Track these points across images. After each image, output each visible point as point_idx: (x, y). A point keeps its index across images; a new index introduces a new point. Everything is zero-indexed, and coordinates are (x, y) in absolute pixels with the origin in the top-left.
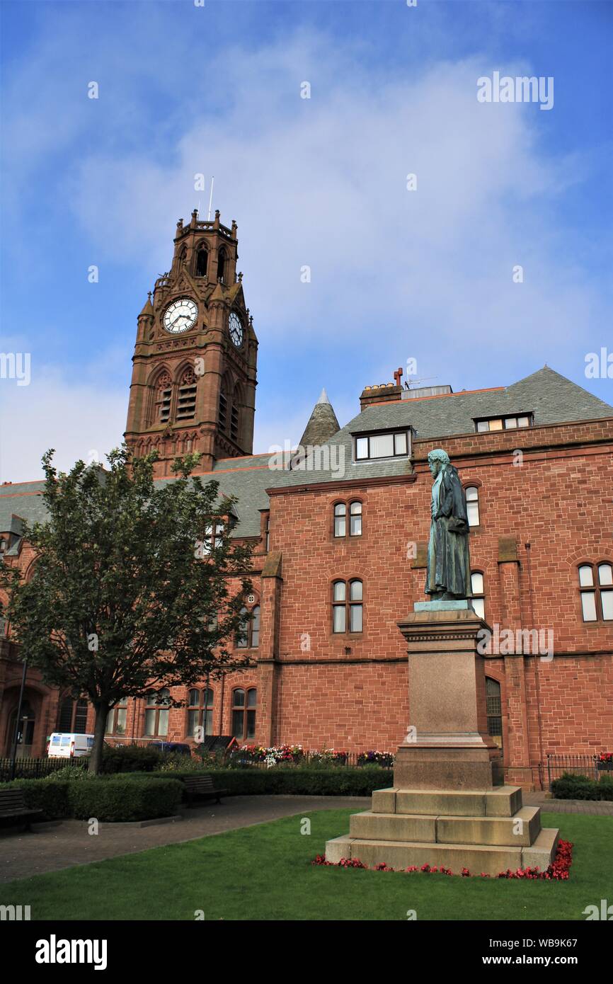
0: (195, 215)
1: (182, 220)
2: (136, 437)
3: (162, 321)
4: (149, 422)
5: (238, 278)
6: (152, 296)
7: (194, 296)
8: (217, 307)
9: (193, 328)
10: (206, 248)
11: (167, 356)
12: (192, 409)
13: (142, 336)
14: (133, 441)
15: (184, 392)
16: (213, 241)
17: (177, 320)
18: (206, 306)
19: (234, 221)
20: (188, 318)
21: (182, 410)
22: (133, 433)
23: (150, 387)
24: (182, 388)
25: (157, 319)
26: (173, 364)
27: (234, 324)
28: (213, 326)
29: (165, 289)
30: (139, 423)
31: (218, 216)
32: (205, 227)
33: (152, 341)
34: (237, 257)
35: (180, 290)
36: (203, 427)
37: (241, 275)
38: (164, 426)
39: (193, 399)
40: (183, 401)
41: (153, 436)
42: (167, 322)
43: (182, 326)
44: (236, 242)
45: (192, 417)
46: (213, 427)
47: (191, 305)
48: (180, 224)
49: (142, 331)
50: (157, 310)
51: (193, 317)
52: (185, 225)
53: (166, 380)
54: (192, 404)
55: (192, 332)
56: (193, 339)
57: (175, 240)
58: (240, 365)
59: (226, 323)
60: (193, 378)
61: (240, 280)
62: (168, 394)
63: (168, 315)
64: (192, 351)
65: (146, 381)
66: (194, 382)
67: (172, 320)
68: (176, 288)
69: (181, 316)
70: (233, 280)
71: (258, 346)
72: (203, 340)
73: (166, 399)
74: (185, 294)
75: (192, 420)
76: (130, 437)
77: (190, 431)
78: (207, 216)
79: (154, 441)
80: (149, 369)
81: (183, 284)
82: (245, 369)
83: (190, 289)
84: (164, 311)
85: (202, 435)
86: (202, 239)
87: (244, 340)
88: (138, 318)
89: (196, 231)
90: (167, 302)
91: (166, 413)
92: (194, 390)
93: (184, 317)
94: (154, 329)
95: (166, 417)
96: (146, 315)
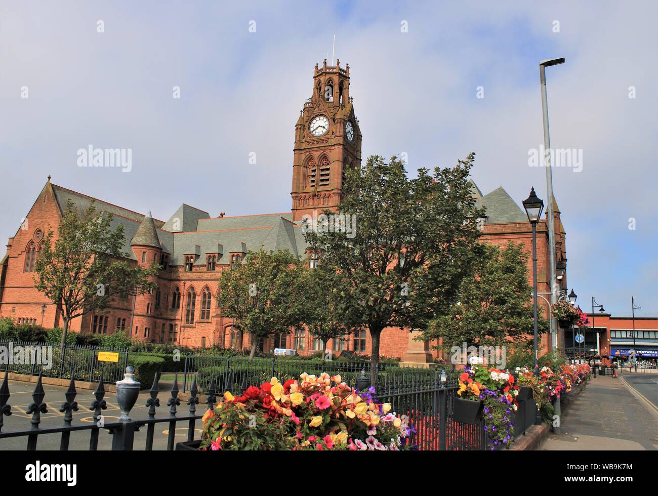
0: (325, 63)
1: (317, 64)
2: (297, 195)
3: (309, 128)
4: (304, 187)
5: (350, 100)
6: (302, 113)
7: (327, 115)
8: (340, 123)
9: (327, 134)
10: (332, 83)
11: (313, 149)
12: (327, 180)
13: (298, 137)
14: (296, 197)
15: (323, 170)
16: (336, 79)
17: (317, 128)
18: (334, 121)
19: (347, 64)
20: (324, 127)
21: (322, 180)
22: (296, 193)
23: (304, 167)
24: (321, 168)
25: (306, 127)
26: (316, 154)
27: (349, 128)
28: (338, 134)
29: (310, 109)
30: (299, 188)
31: (338, 63)
32: (331, 70)
33: (304, 140)
34: (349, 84)
35: (319, 110)
36: (334, 191)
37: (352, 99)
38: (312, 189)
39: (328, 175)
40: (322, 175)
41: (307, 195)
42: (312, 129)
43: (320, 132)
44: (349, 78)
46: (339, 191)
47: (325, 120)
48: (317, 67)
49: (298, 134)
50: (306, 122)
51: (326, 127)
52: (319, 68)
53: (313, 163)
54: (327, 177)
55: (326, 136)
56: (327, 140)
57: (314, 77)
58: (352, 152)
59: (345, 128)
60: (328, 162)
61: (352, 101)
62: (314, 171)
63: (312, 125)
64: (327, 147)
65: (302, 163)
66: (328, 164)
67: (315, 128)
68: (317, 109)
69: (320, 126)
70: (348, 102)
71: (362, 138)
72: (333, 141)
73: (313, 174)
74: (321, 113)
75: (327, 186)
76: (294, 195)
77: (327, 193)
78: (332, 63)
79: (307, 198)
80: (303, 156)
81: (320, 107)
82: (355, 154)
83: (324, 111)
84: (310, 123)
85: (333, 196)
86: (330, 78)
87: (354, 136)
88: (296, 126)
89: (326, 73)
90: (312, 117)
91: (313, 181)
92: (328, 169)
93: (321, 127)
94: (305, 133)
95: (314, 184)
96: (300, 125)
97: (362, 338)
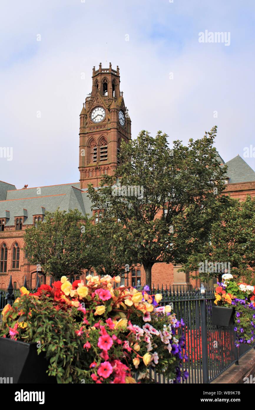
0: (100, 66)
1: (94, 67)
2: (84, 169)
3: (90, 117)
4: (89, 162)
5: (121, 94)
6: (85, 105)
7: (104, 106)
8: (114, 112)
9: (104, 120)
10: (106, 81)
11: (94, 133)
12: (106, 156)
13: (82, 124)
14: (83, 170)
15: (102, 149)
16: (109, 78)
17: (96, 116)
18: (109, 110)
19: (118, 66)
20: (102, 116)
21: (102, 157)
22: (83, 167)
23: (88, 147)
24: (101, 147)
25: (88, 116)
26: (97, 137)
27: (121, 116)
28: (113, 120)
29: (90, 102)
30: (84, 163)
31: (111, 66)
32: (105, 71)
33: (87, 126)
34: (120, 82)
35: (97, 103)
36: (112, 165)
37: (122, 93)
38: (95, 164)
39: (107, 152)
40: (102, 153)
41: (91, 168)
42: (93, 117)
43: (98, 119)
44: (119, 77)
45: (106, 160)
46: (116, 165)
47: (102, 110)
48: (94, 69)
49: (82, 122)
50: (88, 112)
51: (104, 115)
52: (96, 70)
53: (94, 143)
54: (106, 154)
55: (104, 122)
56: (104, 126)
57: (92, 77)
58: (124, 134)
59: (118, 116)
60: (106, 143)
61: (122, 95)
62: (95, 150)
63: (93, 114)
64: (104, 131)
65: (86, 144)
66: (106, 144)
67: (95, 116)
68: (95, 102)
69: (99, 115)
70: (119, 95)
71: (132, 123)
72: (109, 126)
73: (95, 152)
74: (99, 105)
76: (81, 169)
77: (106, 166)
79: (91, 170)
80: (87, 139)
81: (98, 100)
82: (127, 135)
83: (101, 103)
84: (91, 113)
85: (111, 168)
86: (105, 77)
87: (125, 122)
88: (80, 116)
89: (102, 74)
90: (92, 108)
91: (95, 158)
92: (106, 148)
93: (100, 115)
94: (87, 121)
95: (96, 160)
96: (83, 114)
97: (138, 276)
